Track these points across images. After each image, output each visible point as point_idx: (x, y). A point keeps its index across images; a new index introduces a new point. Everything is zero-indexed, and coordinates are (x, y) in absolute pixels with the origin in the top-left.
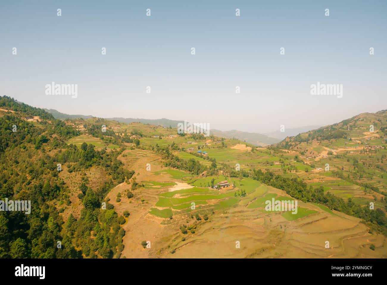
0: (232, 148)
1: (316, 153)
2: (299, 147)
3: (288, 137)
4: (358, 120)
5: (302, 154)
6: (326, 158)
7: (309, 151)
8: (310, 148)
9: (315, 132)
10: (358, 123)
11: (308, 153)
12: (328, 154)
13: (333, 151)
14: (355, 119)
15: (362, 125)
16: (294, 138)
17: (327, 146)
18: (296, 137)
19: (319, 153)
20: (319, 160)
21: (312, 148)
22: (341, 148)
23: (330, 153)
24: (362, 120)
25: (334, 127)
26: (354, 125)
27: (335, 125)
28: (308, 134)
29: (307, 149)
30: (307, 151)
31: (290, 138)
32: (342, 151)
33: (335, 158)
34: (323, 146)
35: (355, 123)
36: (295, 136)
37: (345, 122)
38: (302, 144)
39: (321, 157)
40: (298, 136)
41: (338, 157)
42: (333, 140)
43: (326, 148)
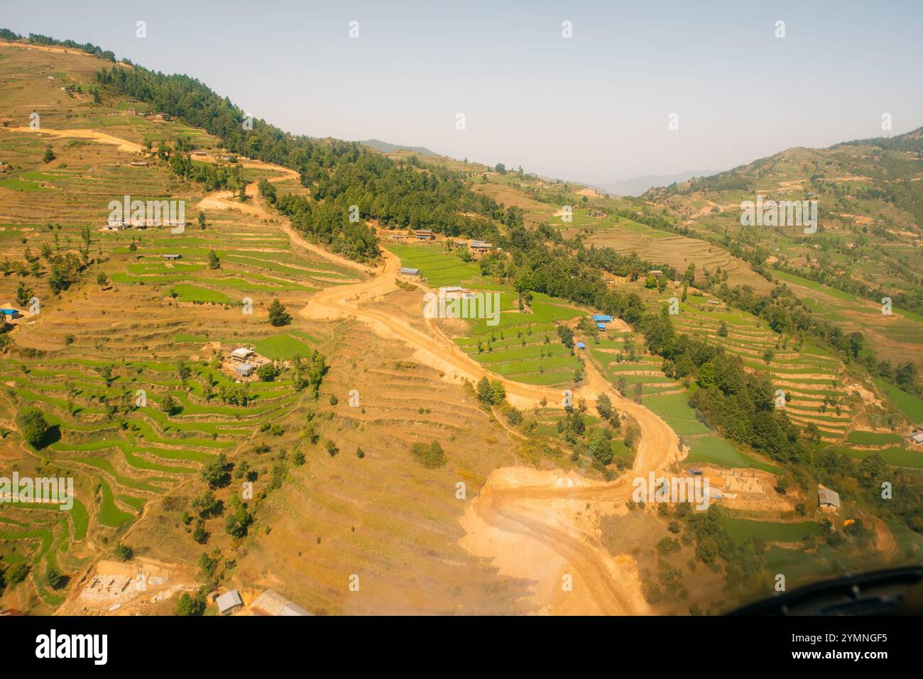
0: (578, 193)
1: (694, 208)
2: (670, 200)
3: (653, 187)
4: (779, 160)
5: (674, 208)
6: (707, 216)
7: (685, 206)
8: (687, 202)
9: (704, 179)
10: (779, 165)
11: (682, 209)
12: (712, 211)
13: (720, 207)
14: (774, 160)
15: (782, 170)
16: (663, 190)
17: (712, 200)
18: (668, 188)
19: (699, 208)
20: (696, 217)
21: (689, 202)
22: (733, 203)
23: (716, 210)
24: (785, 161)
25: (737, 172)
26: (770, 170)
27: (740, 168)
28: (690, 183)
29: (682, 203)
30: (681, 206)
31: (658, 189)
32: (733, 208)
33: (719, 216)
34: (707, 199)
35: (773, 166)
36: (666, 187)
37: (758, 164)
38: (677, 196)
39: (700, 214)
40: (671, 186)
41: (724, 215)
42: (726, 192)
43: (711, 203)
